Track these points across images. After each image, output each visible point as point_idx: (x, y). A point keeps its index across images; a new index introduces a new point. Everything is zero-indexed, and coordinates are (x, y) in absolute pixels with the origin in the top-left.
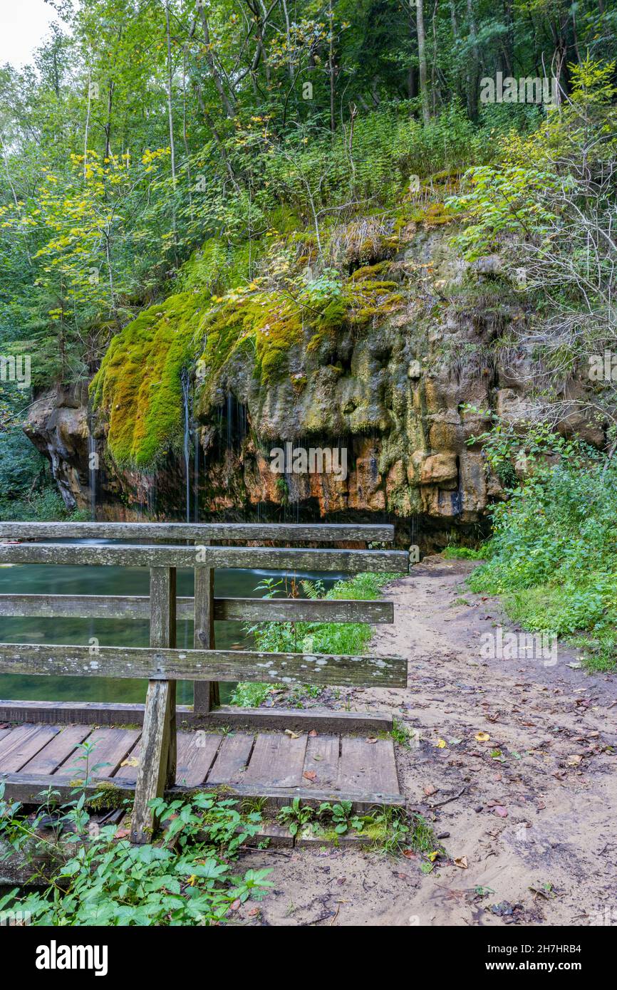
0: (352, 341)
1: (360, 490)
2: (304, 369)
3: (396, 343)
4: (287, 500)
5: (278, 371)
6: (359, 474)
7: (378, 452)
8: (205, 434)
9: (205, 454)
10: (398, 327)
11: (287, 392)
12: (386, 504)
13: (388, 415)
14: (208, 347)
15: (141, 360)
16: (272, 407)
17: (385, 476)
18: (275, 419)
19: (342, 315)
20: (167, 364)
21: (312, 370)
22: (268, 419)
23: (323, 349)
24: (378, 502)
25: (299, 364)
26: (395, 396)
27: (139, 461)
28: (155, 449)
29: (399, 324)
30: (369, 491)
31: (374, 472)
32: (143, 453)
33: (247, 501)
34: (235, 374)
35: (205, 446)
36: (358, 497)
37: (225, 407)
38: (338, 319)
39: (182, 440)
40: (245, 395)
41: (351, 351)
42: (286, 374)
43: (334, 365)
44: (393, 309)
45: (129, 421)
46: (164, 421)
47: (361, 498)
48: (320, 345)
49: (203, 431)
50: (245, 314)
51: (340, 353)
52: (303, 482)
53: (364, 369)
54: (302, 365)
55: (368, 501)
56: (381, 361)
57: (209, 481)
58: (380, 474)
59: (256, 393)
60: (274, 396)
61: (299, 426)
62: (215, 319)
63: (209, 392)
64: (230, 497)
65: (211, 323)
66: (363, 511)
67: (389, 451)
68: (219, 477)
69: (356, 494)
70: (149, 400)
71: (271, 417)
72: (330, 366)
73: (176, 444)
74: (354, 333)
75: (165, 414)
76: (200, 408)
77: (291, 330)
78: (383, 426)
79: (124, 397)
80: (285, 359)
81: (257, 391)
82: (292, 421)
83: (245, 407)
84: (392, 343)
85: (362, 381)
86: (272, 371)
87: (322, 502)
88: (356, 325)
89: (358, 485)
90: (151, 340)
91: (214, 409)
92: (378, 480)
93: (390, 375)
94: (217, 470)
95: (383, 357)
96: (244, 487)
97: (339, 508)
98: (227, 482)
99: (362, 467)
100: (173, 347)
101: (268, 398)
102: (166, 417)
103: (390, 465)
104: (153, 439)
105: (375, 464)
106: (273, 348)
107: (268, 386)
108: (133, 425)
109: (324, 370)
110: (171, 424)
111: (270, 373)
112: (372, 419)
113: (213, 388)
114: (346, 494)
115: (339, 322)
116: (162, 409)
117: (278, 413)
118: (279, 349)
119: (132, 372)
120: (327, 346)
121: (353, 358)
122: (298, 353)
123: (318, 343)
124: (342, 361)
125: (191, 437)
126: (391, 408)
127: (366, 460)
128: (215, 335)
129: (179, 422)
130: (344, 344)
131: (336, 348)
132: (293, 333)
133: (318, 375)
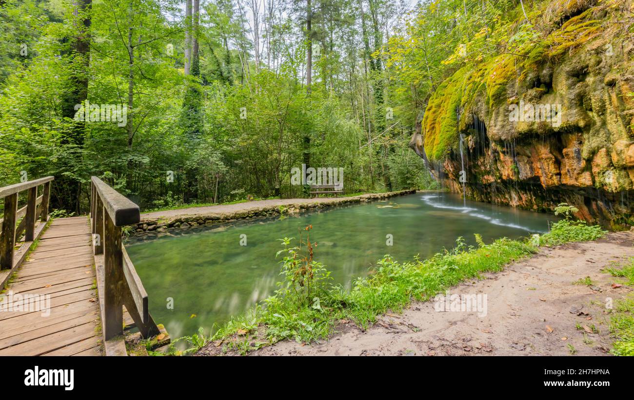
0: (552, 68)
1: (568, 171)
2: (517, 94)
3: (592, 61)
4: (518, 177)
5: (500, 98)
6: (566, 160)
7: (581, 143)
8: (470, 140)
9: (471, 151)
10: (593, 50)
11: (505, 110)
12: (594, 182)
13: (588, 116)
14: (467, 92)
15: (439, 106)
16: (496, 120)
17: (589, 161)
18: (498, 127)
19: (542, 53)
20: (449, 106)
21: (522, 94)
22: (493, 128)
23: (528, 78)
24: (585, 180)
25: (514, 91)
26: (593, 101)
27: (436, 157)
28: (443, 150)
29: (595, 47)
30: (576, 172)
31: (579, 158)
32: (437, 153)
33: (500, 178)
34: (477, 104)
35: (470, 147)
36: (568, 176)
37: (474, 124)
38: (539, 56)
39: (458, 145)
40: (482, 115)
41: (551, 76)
42: (505, 99)
43: (538, 87)
44: (590, 38)
45: (433, 137)
46: (448, 135)
47: (570, 177)
48: (526, 76)
49: (469, 139)
50: (486, 69)
51: (542, 79)
52: (528, 166)
53: (562, 85)
54: (516, 91)
55: (576, 179)
56: (578, 77)
57: (480, 167)
58: (584, 159)
59: (488, 113)
60: (498, 113)
61: (513, 131)
62: (471, 77)
63: (465, 116)
64: (492, 175)
65: (469, 79)
66: (573, 186)
67: (590, 142)
68: (483, 164)
69: (566, 174)
70: (441, 125)
71: (495, 126)
72: (535, 88)
73: (455, 147)
74: (553, 63)
75: (447, 131)
76: (462, 126)
77: (508, 71)
78: (582, 124)
79: (431, 125)
80: (505, 90)
81: (488, 112)
82: (508, 127)
83: (483, 122)
84: (588, 62)
85: (561, 94)
86: (496, 98)
87: (542, 179)
88: (553, 57)
89: (567, 167)
90: (444, 95)
91: (468, 126)
92: (583, 164)
93: (587, 86)
94: (482, 160)
95: (579, 75)
96: (498, 170)
97: (554, 184)
98: (489, 167)
99: (567, 155)
100: (453, 96)
101: (494, 115)
102: (448, 133)
103: (594, 153)
104: (442, 145)
105: (579, 152)
106: (496, 85)
107: (493, 108)
108: (434, 139)
109: (530, 91)
110: (451, 137)
111: (494, 100)
112: (571, 120)
113: (467, 114)
114: (559, 174)
115: (540, 58)
116: (446, 129)
117: (499, 124)
118: (500, 84)
119: (434, 112)
120: (531, 75)
121: (554, 79)
122: (513, 85)
123: (525, 75)
124: (545, 83)
125: (463, 143)
126: (591, 110)
127: (571, 149)
128: (471, 85)
129: (455, 135)
130: (544, 72)
131: (539, 76)
132: (509, 73)
133: (525, 96)
